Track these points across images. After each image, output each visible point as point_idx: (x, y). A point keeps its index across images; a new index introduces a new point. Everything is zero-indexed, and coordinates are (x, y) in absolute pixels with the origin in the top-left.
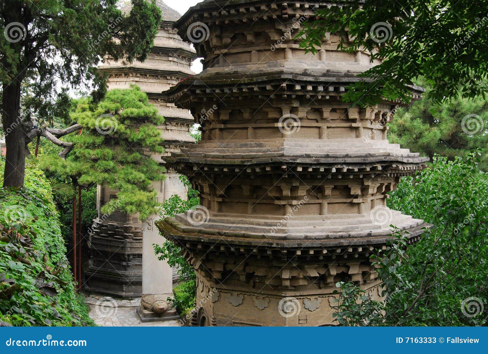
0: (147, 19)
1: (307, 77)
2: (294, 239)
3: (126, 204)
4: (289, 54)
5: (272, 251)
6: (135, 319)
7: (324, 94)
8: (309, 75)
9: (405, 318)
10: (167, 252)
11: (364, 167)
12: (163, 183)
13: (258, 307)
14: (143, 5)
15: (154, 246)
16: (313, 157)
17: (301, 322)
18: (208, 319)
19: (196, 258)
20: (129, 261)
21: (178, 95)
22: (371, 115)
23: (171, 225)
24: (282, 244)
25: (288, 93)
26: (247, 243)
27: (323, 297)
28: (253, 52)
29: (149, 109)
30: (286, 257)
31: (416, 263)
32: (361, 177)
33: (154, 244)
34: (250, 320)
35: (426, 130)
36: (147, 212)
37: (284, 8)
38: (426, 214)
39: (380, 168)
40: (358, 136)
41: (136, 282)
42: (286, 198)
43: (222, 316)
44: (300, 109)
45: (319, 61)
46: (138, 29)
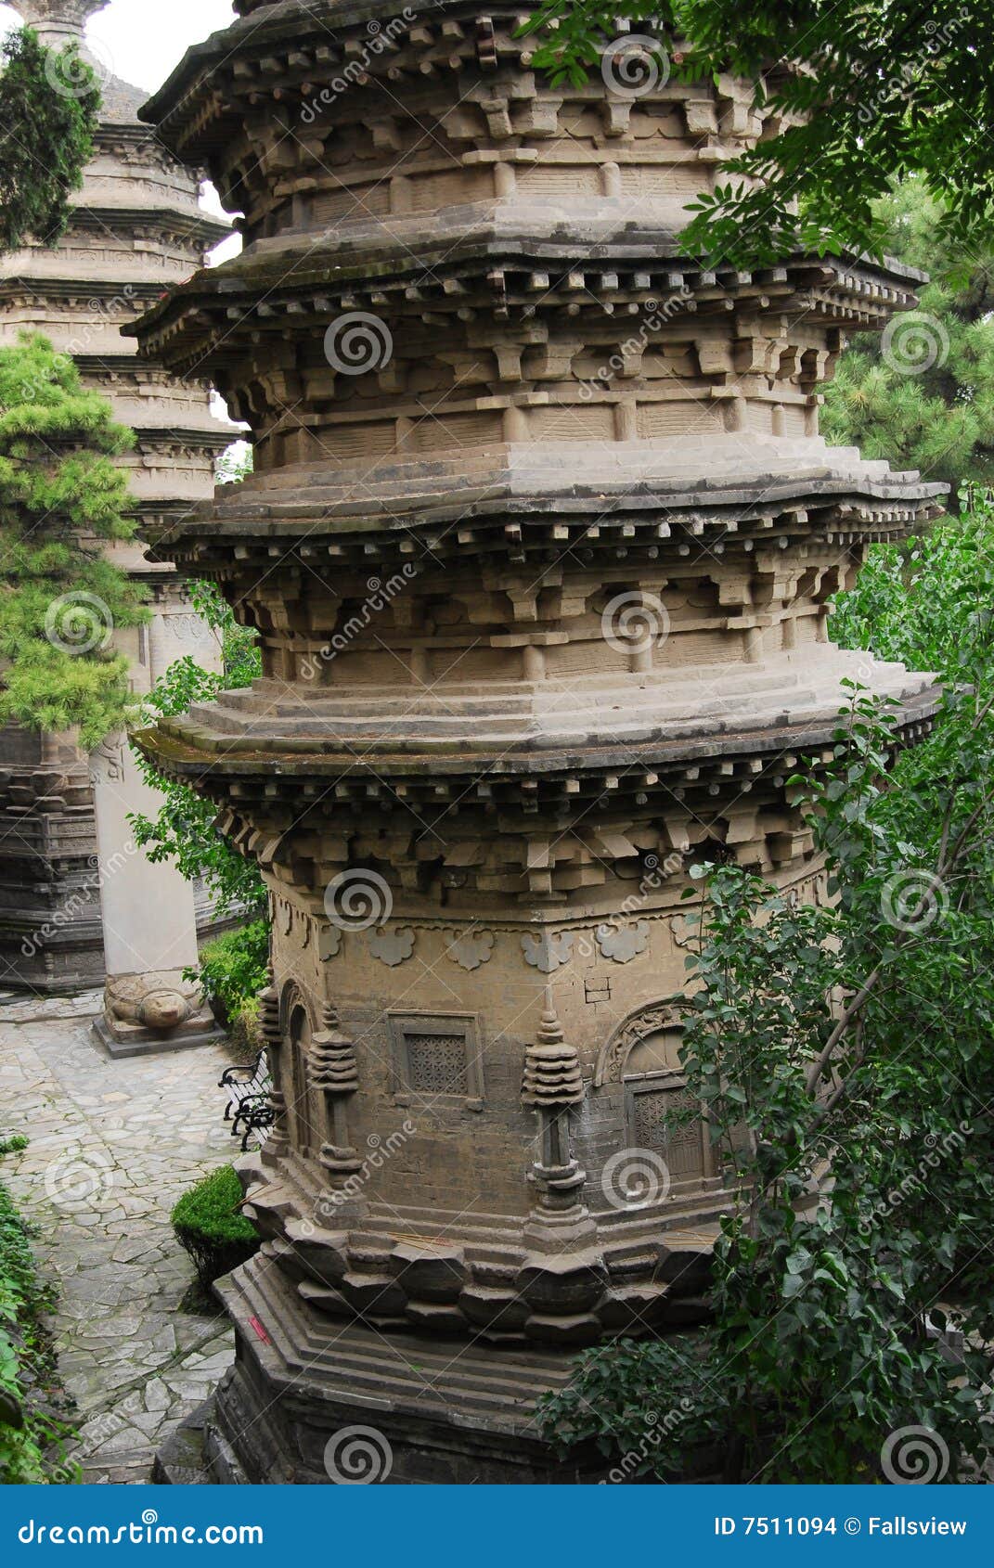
0: (55, 103)
1: (567, 247)
2: (556, 747)
3: (34, 703)
4: (508, 179)
5: (493, 787)
6: (92, 1050)
7: (621, 300)
8: (573, 241)
9: (898, 946)
10: (172, 835)
11: (755, 516)
12: (146, 632)
13: (461, 963)
14: (38, 59)
15: (131, 819)
16: (598, 495)
17: (591, 997)
18: (313, 1013)
19: (262, 829)
20: (59, 879)
21: (171, 332)
22: (768, 361)
23: (180, 736)
24: (521, 764)
25: (513, 301)
26: (413, 767)
27: (653, 919)
28: (397, 180)
29: (83, 405)
30: (535, 801)
31: (923, 782)
32: (748, 547)
33: (131, 815)
34: (440, 1002)
35: (936, 417)
36: (104, 723)
37: (483, 34)
38: (945, 663)
39: (803, 517)
40: (731, 427)
41: (85, 941)
42: (526, 626)
43: (355, 997)
44: (552, 349)
45: (599, 198)
46: (28, 135)
